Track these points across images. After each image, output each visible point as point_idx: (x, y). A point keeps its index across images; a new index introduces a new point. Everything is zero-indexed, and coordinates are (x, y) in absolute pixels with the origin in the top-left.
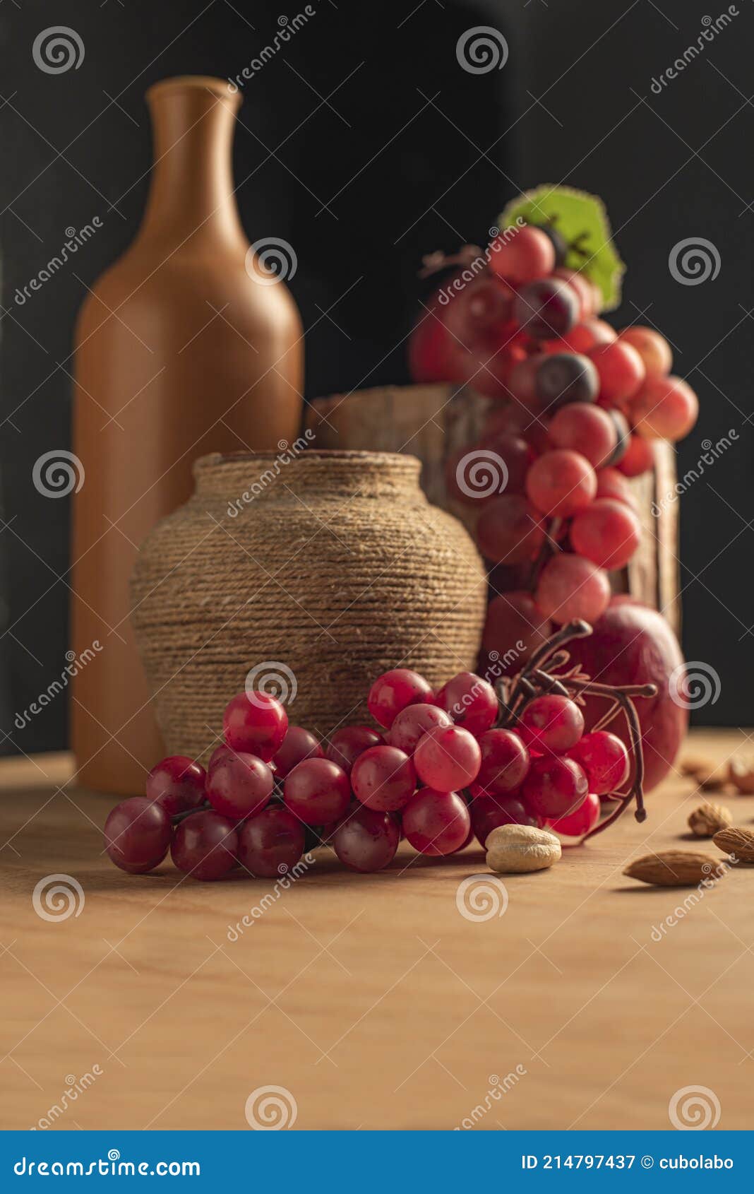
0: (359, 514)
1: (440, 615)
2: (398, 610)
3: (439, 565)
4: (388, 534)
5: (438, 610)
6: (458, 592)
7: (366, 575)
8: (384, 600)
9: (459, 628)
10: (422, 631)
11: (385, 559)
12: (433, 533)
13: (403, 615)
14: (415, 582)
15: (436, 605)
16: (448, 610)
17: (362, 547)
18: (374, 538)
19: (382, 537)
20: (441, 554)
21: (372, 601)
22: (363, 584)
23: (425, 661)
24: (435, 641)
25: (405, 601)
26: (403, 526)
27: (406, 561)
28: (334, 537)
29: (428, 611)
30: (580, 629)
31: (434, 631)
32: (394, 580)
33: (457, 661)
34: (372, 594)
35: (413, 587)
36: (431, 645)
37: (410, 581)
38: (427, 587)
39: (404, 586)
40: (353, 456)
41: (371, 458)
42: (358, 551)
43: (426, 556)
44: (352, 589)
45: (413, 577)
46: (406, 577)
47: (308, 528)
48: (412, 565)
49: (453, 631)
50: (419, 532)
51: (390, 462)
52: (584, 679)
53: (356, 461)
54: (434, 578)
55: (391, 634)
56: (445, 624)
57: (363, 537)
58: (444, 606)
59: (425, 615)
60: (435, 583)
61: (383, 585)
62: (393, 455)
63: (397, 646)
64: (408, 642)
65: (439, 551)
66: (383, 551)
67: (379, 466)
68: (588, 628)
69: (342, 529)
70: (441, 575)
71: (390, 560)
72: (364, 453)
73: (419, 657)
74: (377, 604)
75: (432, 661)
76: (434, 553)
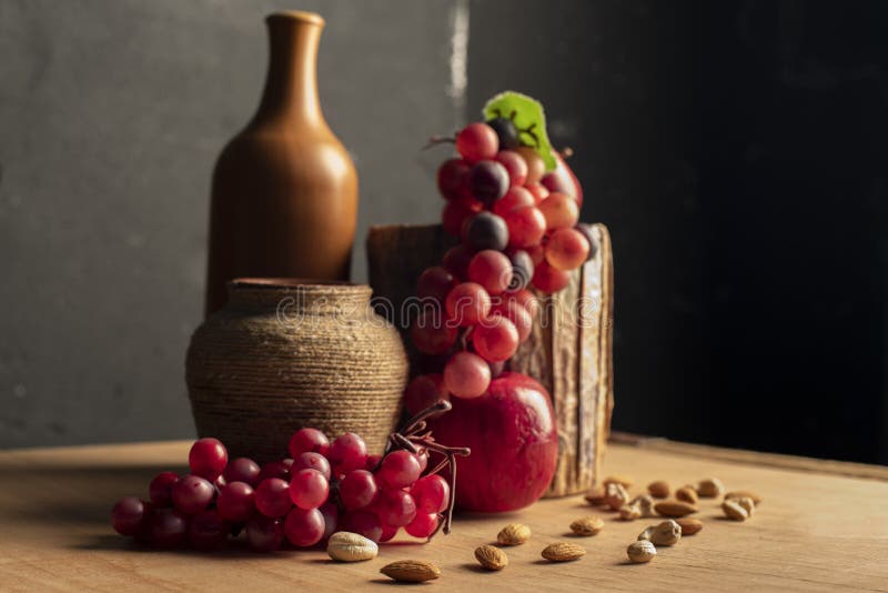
0: (305, 327)
1: (355, 392)
2: (323, 389)
3: (356, 360)
4: (321, 341)
5: (353, 389)
6: (370, 378)
7: (302, 367)
8: (314, 383)
9: (371, 400)
10: (340, 402)
11: (317, 357)
12: (356, 340)
13: (326, 392)
14: (337, 373)
15: (351, 386)
16: (361, 389)
17: (302, 349)
18: (311, 344)
19: (317, 343)
20: (359, 354)
21: (304, 383)
22: (300, 373)
23: (343, 420)
24: (351, 408)
25: (327, 383)
26: (333, 335)
27: (331, 358)
28: (286, 342)
29: (346, 390)
30: (442, 406)
31: (350, 402)
32: (321, 371)
33: (370, 420)
34: (305, 379)
35: (334, 374)
36: (348, 411)
37: (332, 371)
38: (344, 375)
39: (328, 374)
40: (310, 289)
41: (323, 290)
42: (299, 352)
43: (346, 355)
44: (293, 375)
45: (335, 369)
46: (330, 369)
47: (270, 336)
48: (335, 361)
49: (367, 402)
50: (344, 340)
51: (337, 292)
52: (430, 440)
53: (313, 292)
54: (350, 369)
55: (318, 404)
56: (358, 397)
57: (303, 343)
58: (358, 386)
59: (342, 392)
60: (352, 373)
61: (313, 373)
62: (340, 287)
63: (322, 411)
64: (330, 409)
65: (357, 352)
66: (316, 353)
67: (327, 296)
68: (448, 405)
69: (291, 337)
70: (357, 367)
71: (319, 358)
72: (318, 287)
73: (340, 418)
74: (308, 385)
75: (349, 420)
76: (353, 353)
